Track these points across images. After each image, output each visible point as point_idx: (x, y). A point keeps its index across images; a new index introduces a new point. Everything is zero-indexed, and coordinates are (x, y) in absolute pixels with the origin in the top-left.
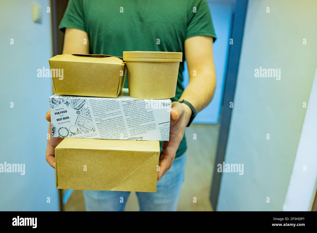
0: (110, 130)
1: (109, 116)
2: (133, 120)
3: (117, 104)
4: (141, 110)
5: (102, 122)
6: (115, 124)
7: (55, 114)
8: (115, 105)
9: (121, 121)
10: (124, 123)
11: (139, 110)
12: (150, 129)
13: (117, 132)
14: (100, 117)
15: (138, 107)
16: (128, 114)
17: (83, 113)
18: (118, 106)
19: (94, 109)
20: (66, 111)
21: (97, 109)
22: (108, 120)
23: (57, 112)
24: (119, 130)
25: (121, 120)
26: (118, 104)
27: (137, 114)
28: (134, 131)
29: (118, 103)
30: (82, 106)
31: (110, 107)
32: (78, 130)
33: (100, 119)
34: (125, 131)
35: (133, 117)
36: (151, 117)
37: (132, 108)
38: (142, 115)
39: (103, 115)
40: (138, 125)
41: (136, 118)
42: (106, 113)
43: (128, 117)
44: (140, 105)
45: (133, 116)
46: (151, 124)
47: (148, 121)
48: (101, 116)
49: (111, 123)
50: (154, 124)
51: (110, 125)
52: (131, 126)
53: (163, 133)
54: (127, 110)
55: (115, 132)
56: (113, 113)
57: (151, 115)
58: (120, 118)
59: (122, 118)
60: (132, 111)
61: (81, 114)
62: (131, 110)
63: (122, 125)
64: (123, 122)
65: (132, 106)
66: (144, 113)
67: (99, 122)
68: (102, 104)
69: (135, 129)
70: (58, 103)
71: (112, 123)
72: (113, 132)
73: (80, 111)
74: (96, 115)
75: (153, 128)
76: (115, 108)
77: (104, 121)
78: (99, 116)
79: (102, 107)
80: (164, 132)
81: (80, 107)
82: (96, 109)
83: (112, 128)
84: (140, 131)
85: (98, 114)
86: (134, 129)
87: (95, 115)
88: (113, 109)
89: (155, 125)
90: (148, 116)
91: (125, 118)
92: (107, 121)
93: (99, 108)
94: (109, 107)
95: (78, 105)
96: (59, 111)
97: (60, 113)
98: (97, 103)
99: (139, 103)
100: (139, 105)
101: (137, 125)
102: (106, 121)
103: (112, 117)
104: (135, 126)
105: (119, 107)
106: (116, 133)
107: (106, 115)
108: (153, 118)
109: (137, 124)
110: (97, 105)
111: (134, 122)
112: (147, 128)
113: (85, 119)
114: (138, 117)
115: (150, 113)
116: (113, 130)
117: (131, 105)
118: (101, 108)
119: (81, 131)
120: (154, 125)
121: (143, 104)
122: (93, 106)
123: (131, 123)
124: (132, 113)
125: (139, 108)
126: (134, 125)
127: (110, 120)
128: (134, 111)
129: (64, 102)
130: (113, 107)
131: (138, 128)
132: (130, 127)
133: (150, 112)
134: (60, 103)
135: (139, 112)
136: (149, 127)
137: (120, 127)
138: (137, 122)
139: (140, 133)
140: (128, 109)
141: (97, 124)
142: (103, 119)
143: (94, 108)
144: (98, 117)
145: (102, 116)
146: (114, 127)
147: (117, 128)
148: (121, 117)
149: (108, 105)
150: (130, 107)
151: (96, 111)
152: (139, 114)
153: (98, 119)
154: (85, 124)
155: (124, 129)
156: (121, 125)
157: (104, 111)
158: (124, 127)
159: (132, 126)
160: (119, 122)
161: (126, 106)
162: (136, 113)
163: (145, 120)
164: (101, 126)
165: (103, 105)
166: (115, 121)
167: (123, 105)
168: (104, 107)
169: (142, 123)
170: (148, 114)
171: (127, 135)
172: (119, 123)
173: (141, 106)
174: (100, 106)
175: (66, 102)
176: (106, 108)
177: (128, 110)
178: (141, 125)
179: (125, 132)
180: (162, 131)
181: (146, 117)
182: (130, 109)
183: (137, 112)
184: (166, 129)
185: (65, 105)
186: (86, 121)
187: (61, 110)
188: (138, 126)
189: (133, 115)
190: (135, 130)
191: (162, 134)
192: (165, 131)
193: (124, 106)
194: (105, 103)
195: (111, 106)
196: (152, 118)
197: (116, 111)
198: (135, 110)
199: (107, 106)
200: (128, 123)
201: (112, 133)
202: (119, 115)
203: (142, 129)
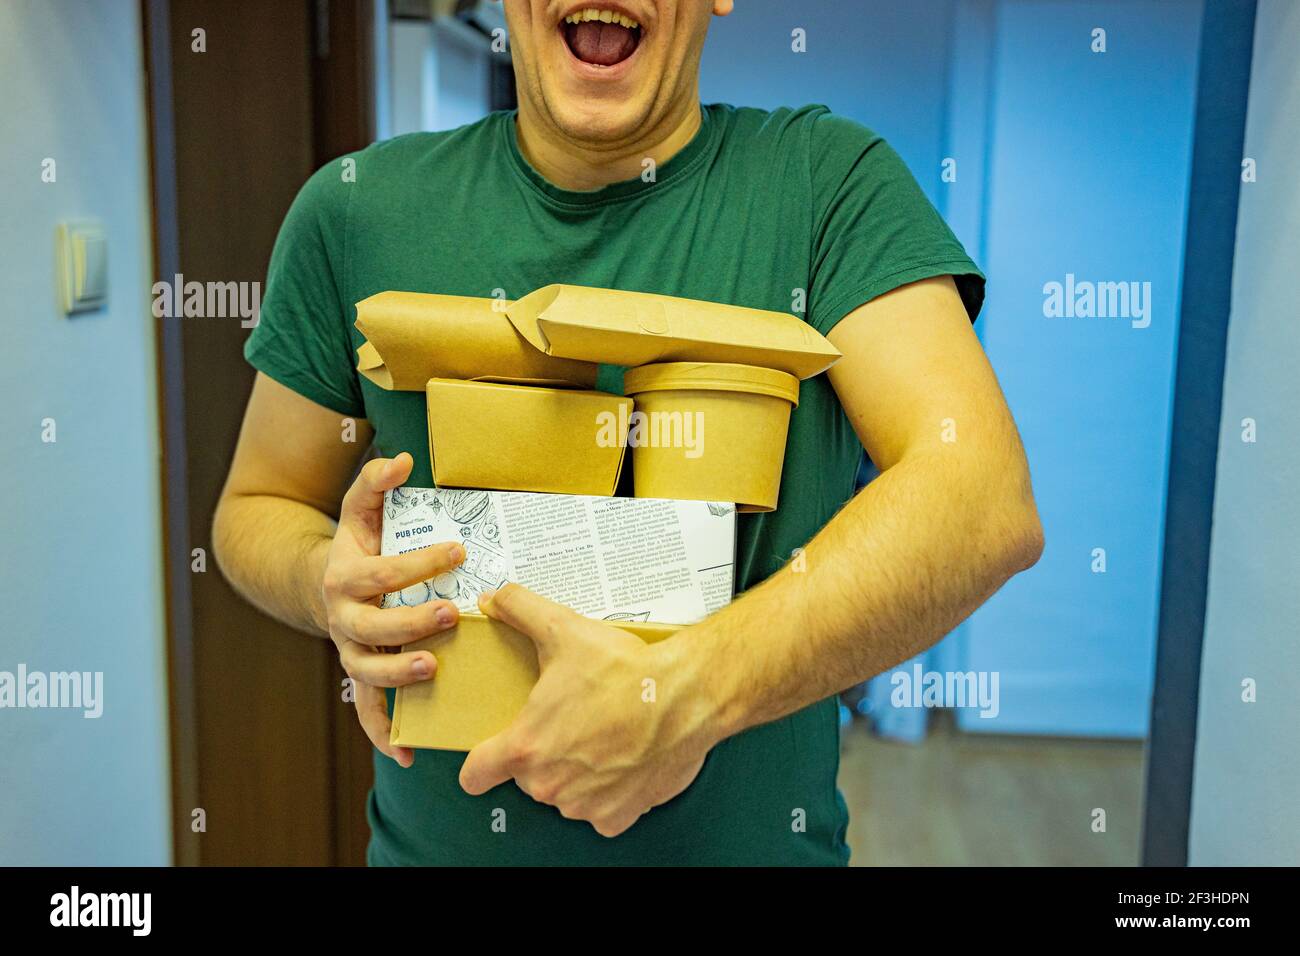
0: (555, 589)
1: (552, 544)
2: (622, 556)
3: (579, 509)
4: (646, 526)
5: (533, 562)
6: (570, 570)
7: (398, 535)
8: (573, 512)
9: (589, 560)
10: (596, 567)
11: (642, 527)
12: (674, 585)
13: (574, 593)
14: (527, 547)
15: (640, 517)
16: (608, 537)
17: (480, 532)
18: (581, 513)
19: (512, 523)
20: (430, 528)
21: (520, 521)
22: (551, 554)
23: (403, 529)
24: (579, 590)
25: (588, 555)
26: (582, 508)
27: (636, 539)
28: (626, 593)
29: (583, 505)
30: (478, 511)
31: (559, 515)
32: (459, 587)
33: (528, 552)
34: (597, 591)
35: (622, 548)
36: (674, 547)
37: (622, 521)
38: (652, 541)
39: (536, 540)
40: (637, 571)
41: (632, 551)
42: (547, 534)
43: (610, 547)
44: (644, 513)
45: (622, 545)
46: (675, 571)
47: (666, 560)
48: (530, 543)
49: (558, 567)
50: (683, 569)
51: (555, 573)
52: (616, 576)
53: (712, 601)
54: (608, 526)
55: (569, 595)
56: (565, 535)
57: (677, 541)
58: (586, 549)
59: (590, 549)
60: (621, 528)
61: (473, 537)
62: (618, 527)
63: (590, 571)
64: (592, 562)
65: (622, 515)
66: (656, 535)
67: (523, 561)
68: (534, 507)
69: (629, 584)
70: (409, 504)
71: (561, 566)
72: (563, 593)
73: (471, 526)
74: (517, 541)
75: (682, 584)
76: (574, 521)
77: (539, 560)
78: (525, 544)
79: (536, 518)
80: (715, 595)
81: (473, 516)
82: (517, 522)
83: (560, 583)
84: (643, 592)
85: (522, 537)
86: (626, 585)
87: (515, 539)
88: (568, 522)
89: (688, 574)
90: (668, 545)
91: (599, 550)
92: (548, 558)
93: (525, 520)
94: (554, 517)
95: (467, 510)
96: (410, 528)
97: (411, 532)
98: (521, 505)
99: (642, 505)
100: (641, 511)
101: (633, 572)
102: (542, 560)
103: (562, 547)
104: (630, 576)
105: (584, 519)
106: (572, 596)
107: (546, 540)
108: (682, 551)
109: (635, 569)
110: (520, 511)
111: (625, 563)
112: (665, 582)
113: (484, 551)
114: (639, 549)
115: (672, 537)
116: (561, 588)
117: (618, 510)
118: (532, 519)
119: (467, 588)
120: (684, 572)
121: (654, 508)
122: (510, 513)
123: (616, 565)
124: (620, 537)
125: (642, 521)
126: (624, 571)
127: (557, 556)
128: (626, 531)
129: (427, 502)
130: (567, 516)
131: (637, 582)
132: (615, 579)
133: (674, 533)
134: (415, 504)
135: (641, 532)
136: (668, 581)
137: (584, 578)
138: (635, 563)
139: (643, 597)
140: (611, 523)
141: (517, 568)
142: (536, 553)
143: (512, 518)
144: (520, 546)
145: (534, 543)
146: (567, 579)
147: (576, 582)
148: (588, 546)
149: (551, 512)
150: (615, 516)
151: (517, 527)
152: (641, 538)
153: (522, 553)
154: (482, 567)
155: (596, 586)
156: (588, 574)
157: (540, 528)
158: (596, 578)
159: (621, 575)
160: (582, 561)
161: (606, 513)
162: (631, 535)
163: (659, 556)
164: (529, 573)
165: (539, 511)
166: (569, 559)
167: (596, 512)
168: (540, 517)
169: (648, 567)
170: (668, 538)
171: (602, 604)
172: (582, 565)
173: (648, 515)
174: (529, 514)
175: (432, 500)
176: (546, 520)
177: (611, 527)
178: (647, 572)
179: (599, 596)
180: (709, 593)
181: (661, 547)
182: (615, 525)
183: (637, 533)
184: (721, 588)
185: (430, 509)
186: (487, 558)
187: (415, 526)
188: (637, 577)
189: (624, 542)
190: (628, 590)
191: (708, 602)
192: (718, 594)
193: (597, 515)
194: (544, 505)
195: (561, 512)
196: (678, 552)
197: (575, 528)
198: (631, 526)
199: (550, 515)
200: (608, 567)
201: (559, 597)
202: (583, 543)
203: (650, 585)
